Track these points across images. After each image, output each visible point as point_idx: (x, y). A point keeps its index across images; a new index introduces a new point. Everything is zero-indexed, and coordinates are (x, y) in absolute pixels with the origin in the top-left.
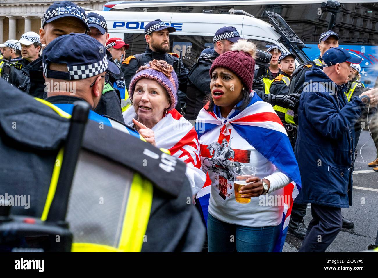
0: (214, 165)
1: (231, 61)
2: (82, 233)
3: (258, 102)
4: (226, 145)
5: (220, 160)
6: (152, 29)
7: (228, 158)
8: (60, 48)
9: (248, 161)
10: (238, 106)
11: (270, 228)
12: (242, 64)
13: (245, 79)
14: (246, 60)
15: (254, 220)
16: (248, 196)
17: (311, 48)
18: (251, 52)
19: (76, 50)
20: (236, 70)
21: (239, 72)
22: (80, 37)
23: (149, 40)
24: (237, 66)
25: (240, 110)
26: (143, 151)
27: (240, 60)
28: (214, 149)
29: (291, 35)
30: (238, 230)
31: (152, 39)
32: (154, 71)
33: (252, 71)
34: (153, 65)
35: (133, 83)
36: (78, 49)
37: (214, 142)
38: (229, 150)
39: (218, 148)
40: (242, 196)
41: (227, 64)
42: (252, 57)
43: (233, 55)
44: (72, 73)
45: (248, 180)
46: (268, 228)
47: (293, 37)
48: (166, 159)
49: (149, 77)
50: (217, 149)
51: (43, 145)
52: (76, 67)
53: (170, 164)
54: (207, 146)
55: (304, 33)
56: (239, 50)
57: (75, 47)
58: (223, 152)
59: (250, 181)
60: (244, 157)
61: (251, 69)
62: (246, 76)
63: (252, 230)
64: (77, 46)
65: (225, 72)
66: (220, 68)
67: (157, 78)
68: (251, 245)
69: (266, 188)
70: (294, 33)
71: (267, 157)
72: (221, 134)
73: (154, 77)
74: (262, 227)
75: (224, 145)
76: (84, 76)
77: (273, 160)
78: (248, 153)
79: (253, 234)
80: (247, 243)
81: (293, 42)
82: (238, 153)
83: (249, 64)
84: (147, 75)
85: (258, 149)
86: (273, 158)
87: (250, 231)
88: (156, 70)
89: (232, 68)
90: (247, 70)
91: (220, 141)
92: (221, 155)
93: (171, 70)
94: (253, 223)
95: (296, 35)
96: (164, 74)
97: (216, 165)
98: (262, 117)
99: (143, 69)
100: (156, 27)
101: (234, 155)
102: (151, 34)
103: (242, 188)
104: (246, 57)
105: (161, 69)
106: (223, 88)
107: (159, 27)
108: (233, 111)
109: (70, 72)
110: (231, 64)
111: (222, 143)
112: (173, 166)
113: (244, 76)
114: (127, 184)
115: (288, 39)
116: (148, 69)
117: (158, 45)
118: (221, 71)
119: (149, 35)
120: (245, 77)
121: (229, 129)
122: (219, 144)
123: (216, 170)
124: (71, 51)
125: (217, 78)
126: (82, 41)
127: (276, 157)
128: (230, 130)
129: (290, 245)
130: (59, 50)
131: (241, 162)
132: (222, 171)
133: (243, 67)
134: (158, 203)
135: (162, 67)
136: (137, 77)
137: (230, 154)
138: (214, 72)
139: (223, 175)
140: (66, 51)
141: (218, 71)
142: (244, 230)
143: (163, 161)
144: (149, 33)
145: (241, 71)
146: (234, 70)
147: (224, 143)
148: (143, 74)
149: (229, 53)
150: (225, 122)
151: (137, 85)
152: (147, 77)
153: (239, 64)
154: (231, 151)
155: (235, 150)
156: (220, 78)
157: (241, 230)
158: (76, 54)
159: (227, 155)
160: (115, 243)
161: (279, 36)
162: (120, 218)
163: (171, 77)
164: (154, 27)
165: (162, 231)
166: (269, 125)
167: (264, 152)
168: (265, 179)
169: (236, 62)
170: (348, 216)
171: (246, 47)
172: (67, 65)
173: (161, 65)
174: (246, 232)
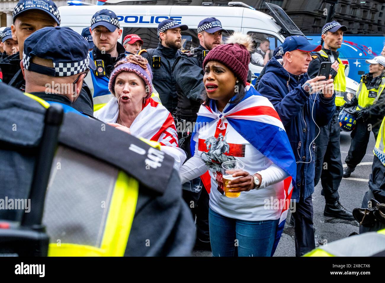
0: (210, 159)
1: (223, 54)
2: (64, 233)
3: (253, 96)
4: (221, 139)
5: (216, 154)
6: (167, 26)
7: (224, 152)
8: (47, 43)
9: (243, 155)
10: (233, 100)
11: (269, 222)
12: (234, 56)
13: (238, 71)
14: (238, 53)
15: (252, 214)
16: (235, 190)
17: (312, 40)
18: (245, 44)
19: (64, 47)
20: (228, 62)
21: (230, 64)
22: (67, 32)
23: (163, 37)
24: (229, 59)
25: (235, 104)
26: (130, 146)
27: (233, 52)
28: (210, 143)
29: (292, 27)
30: (238, 224)
31: (166, 36)
32: (132, 64)
33: (245, 63)
34: (130, 59)
35: (113, 77)
36: (66, 46)
37: (211, 136)
38: (224, 145)
39: (214, 142)
40: (229, 190)
41: (218, 57)
42: (247, 50)
43: (225, 48)
44: (57, 70)
45: (234, 175)
46: (267, 222)
47: (293, 28)
48: (153, 154)
49: (129, 70)
50: (213, 144)
51: (25, 143)
52: (62, 64)
53: (157, 159)
54: (204, 140)
55: (303, 25)
56: (234, 43)
57: (62, 42)
58: (219, 146)
59: (236, 176)
60: (239, 151)
61: (245, 61)
62: (239, 68)
63: (251, 224)
64: (65, 42)
65: (217, 65)
66: (212, 61)
67: (136, 71)
68: (250, 239)
69: (257, 183)
70: (295, 24)
71: (262, 151)
72: (217, 129)
73: (133, 70)
74: (261, 221)
75: (219, 139)
76: (69, 74)
77: (268, 154)
78: (243, 147)
79: (252, 229)
80: (246, 237)
81: (294, 33)
82: (233, 148)
83: (243, 57)
84: (127, 69)
85: (253, 143)
86: (268, 152)
87: (249, 225)
88: (134, 63)
89: (223, 60)
90: (240, 62)
91: (217, 136)
92: (217, 149)
93: (146, 63)
94: (252, 217)
95: (297, 27)
96: (141, 67)
97: (212, 159)
98: (257, 111)
99: (122, 63)
100: (170, 25)
101: (229, 149)
102: (165, 31)
103: (229, 182)
104: (240, 49)
105: (138, 62)
106: (216, 81)
107: (173, 25)
108: (228, 105)
109: (56, 68)
110: (223, 56)
111: (218, 138)
112: (159, 162)
113: (237, 68)
114: (112, 181)
115: (289, 31)
116: (126, 63)
117: (172, 42)
118: (212, 65)
119: (163, 32)
120: (237, 70)
121: (225, 123)
122: (215, 138)
123: (212, 165)
124: (59, 47)
125: (210, 71)
126: (69, 38)
127: (271, 151)
128: (226, 125)
129: (292, 238)
130: (45, 45)
131: (236, 156)
132: (218, 166)
133: (236, 59)
134: (144, 200)
135: (139, 60)
136: (118, 71)
137: (225, 148)
138: (207, 66)
139: (220, 170)
140: (53, 47)
141: (210, 64)
142: (243, 225)
143: (150, 156)
144: (164, 30)
145: (233, 64)
146: (226, 62)
147: (220, 138)
148: (123, 67)
149: (222, 46)
150: (221, 116)
151: (118, 79)
152: (126, 70)
153: (231, 56)
154: (226, 146)
155: (230, 144)
156: (212, 71)
157: (240, 224)
158: (63, 50)
159: (223, 149)
160: (98, 242)
161: (279, 28)
162: (104, 217)
163: (147, 69)
164: (169, 25)
165: (149, 228)
166: (264, 119)
167: (258, 147)
168: (257, 173)
169: (228, 55)
170: (351, 208)
171: (241, 39)
172: (53, 61)
173: (137, 59)
174: (245, 226)
